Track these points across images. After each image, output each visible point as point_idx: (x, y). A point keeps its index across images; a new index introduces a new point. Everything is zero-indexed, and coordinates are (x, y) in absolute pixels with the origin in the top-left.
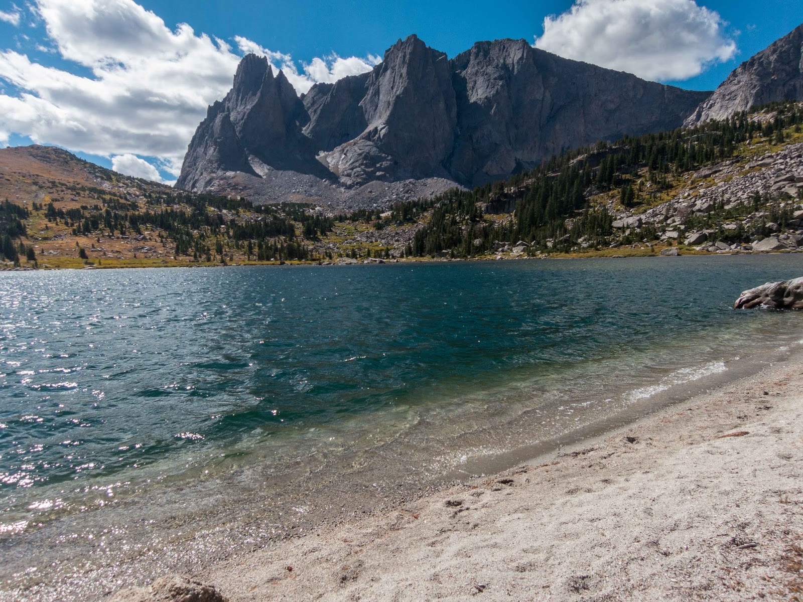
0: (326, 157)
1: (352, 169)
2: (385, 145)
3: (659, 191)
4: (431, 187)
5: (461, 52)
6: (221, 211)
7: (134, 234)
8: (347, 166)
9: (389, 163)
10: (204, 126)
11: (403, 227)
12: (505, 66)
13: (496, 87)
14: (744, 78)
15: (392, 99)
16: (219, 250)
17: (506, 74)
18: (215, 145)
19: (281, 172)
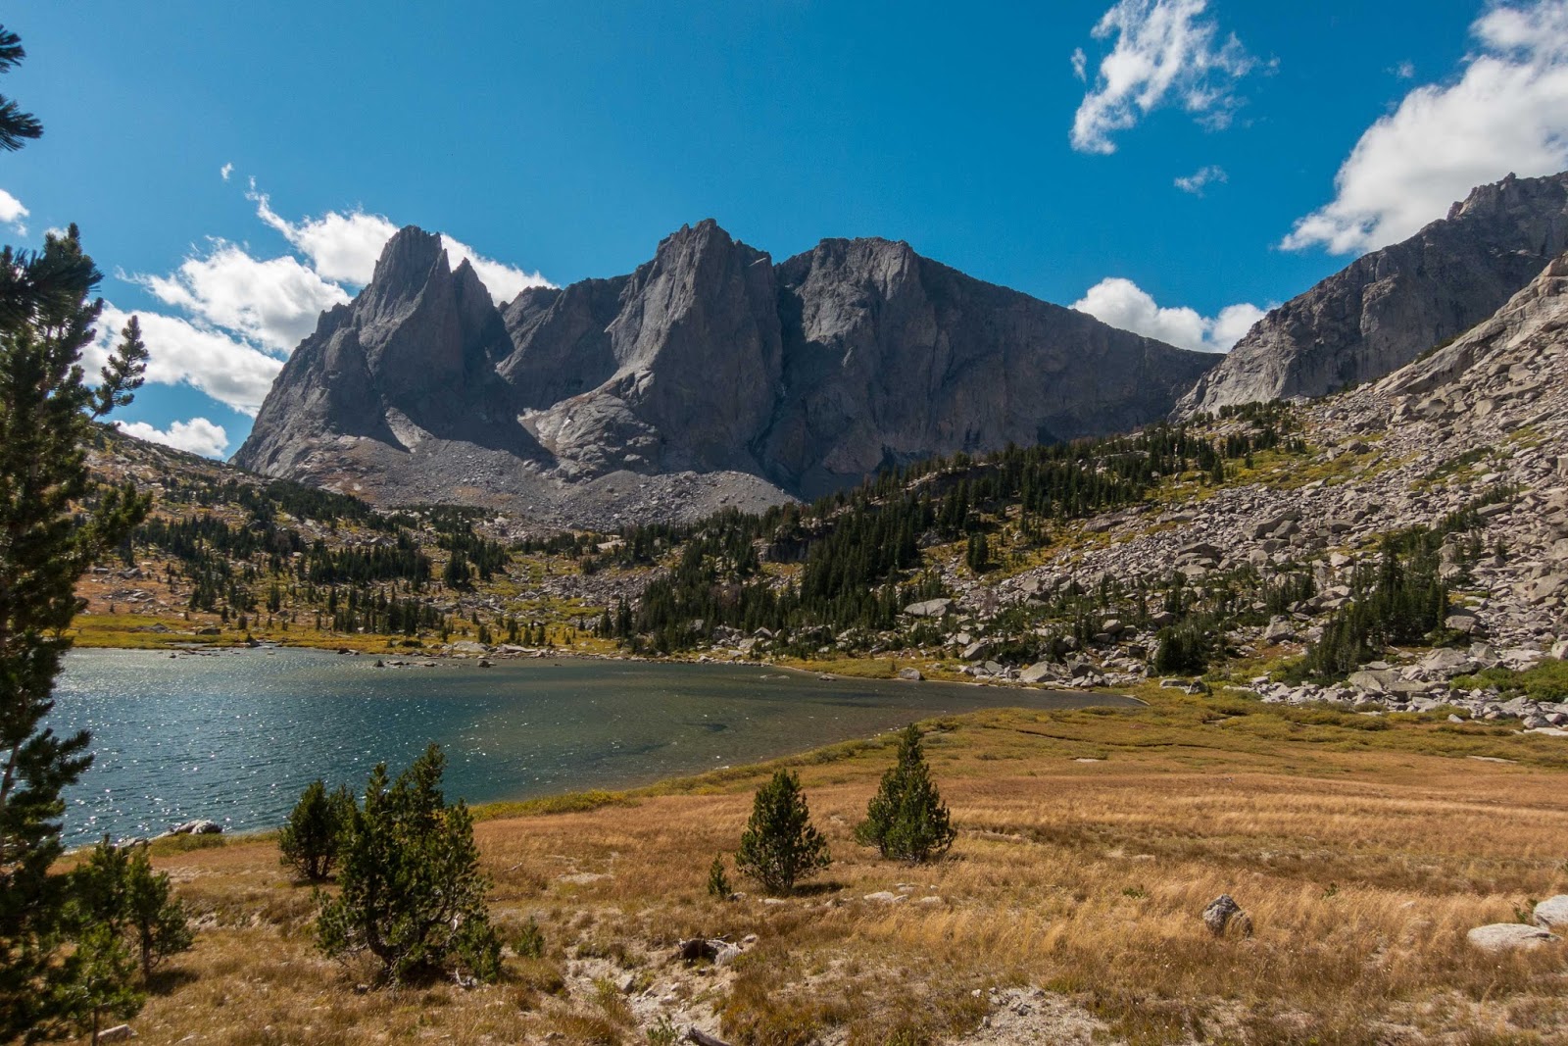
0: (535, 420)
1: (581, 446)
2: (647, 406)
3: (1029, 548)
4: (724, 489)
5: (797, 253)
6: (302, 521)
7: (120, 564)
8: (572, 439)
9: (650, 439)
10: (308, 348)
11: (631, 573)
12: (871, 284)
13: (853, 319)
14: (1273, 337)
15: (665, 327)
16: (274, 606)
17: (872, 297)
18: (325, 385)
19: (445, 442)
